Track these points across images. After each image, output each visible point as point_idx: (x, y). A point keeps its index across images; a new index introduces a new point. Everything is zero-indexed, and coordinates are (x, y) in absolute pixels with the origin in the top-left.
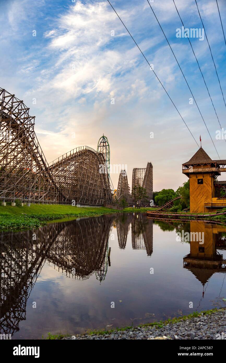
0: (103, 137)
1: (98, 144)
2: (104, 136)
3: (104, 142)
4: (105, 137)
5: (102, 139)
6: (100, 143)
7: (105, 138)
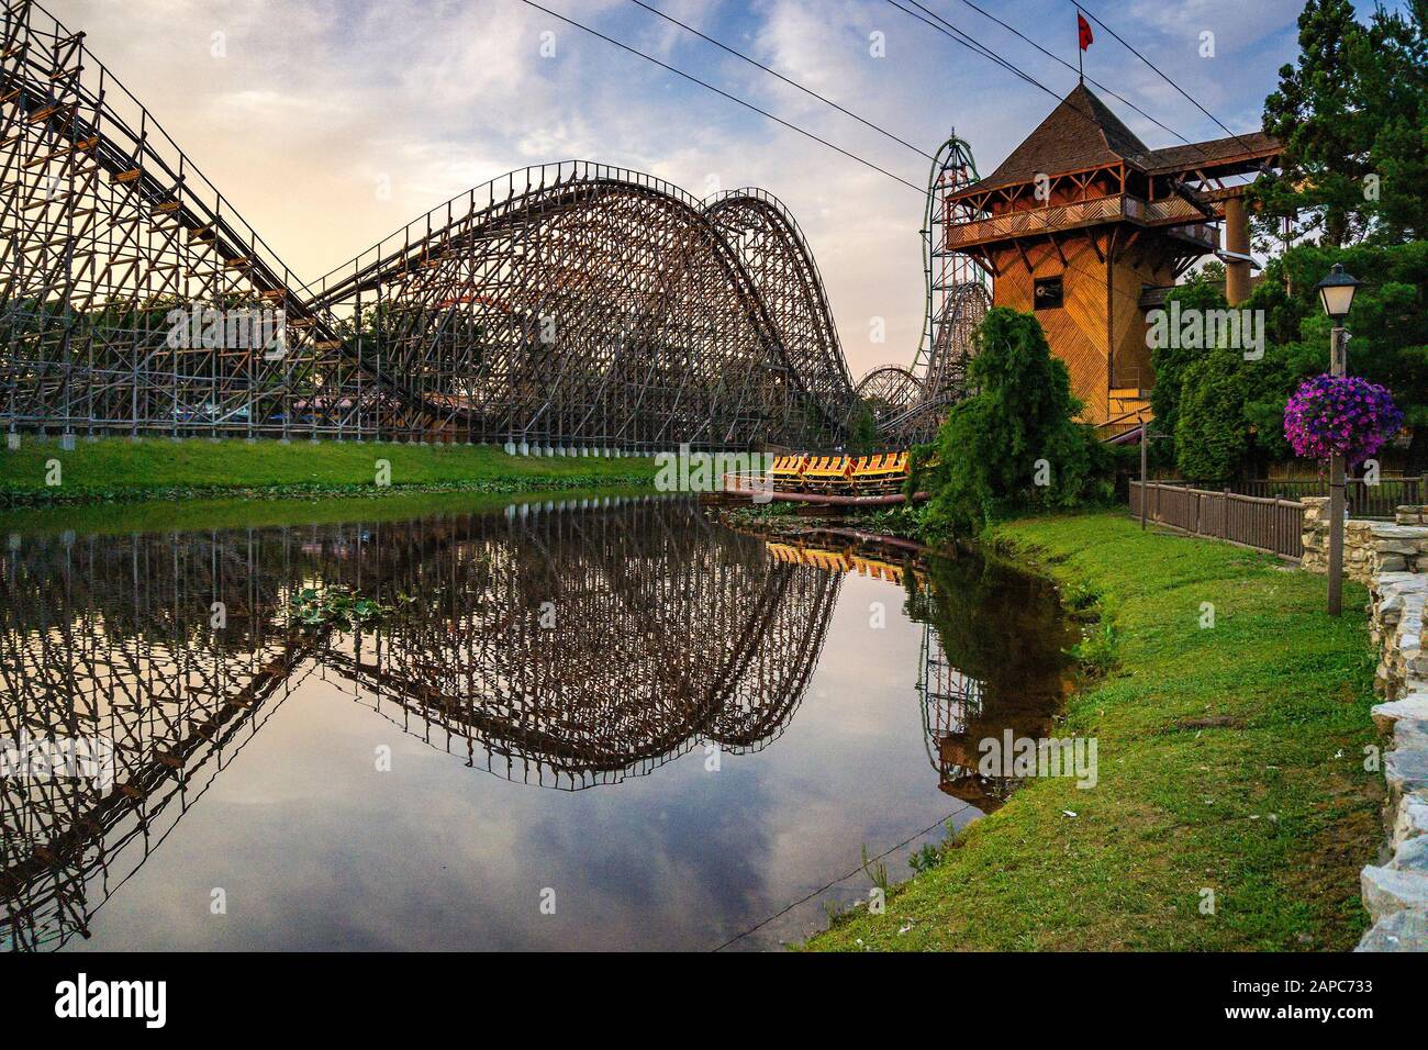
0: (953, 144)
1: (931, 177)
2: (959, 135)
3: (959, 164)
4: (962, 142)
5: (947, 151)
6: (937, 171)
7: (961, 147)
